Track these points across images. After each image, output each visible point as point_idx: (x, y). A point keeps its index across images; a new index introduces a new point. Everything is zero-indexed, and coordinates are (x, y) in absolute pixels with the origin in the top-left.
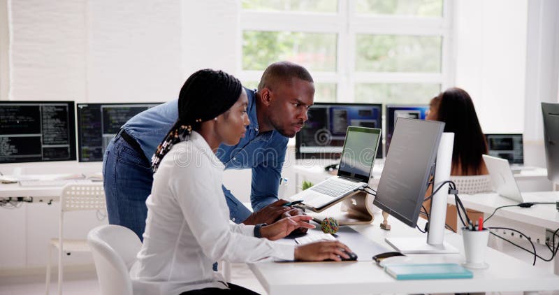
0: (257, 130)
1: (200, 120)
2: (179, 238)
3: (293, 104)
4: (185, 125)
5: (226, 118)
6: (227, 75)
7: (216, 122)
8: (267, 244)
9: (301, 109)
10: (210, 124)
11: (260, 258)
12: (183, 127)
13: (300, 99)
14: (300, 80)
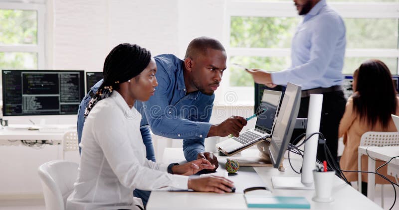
0: (185, 90)
1: (118, 82)
2: (100, 171)
3: (209, 69)
4: (107, 86)
5: (137, 80)
6: (139, 48)
7: (130, 83)
8: (167, 177)
9: (216, 72)
10: (125, 85)
11: (162, 186)
12: (106, 88)
13: (214, 65)
14: (213, 50)
